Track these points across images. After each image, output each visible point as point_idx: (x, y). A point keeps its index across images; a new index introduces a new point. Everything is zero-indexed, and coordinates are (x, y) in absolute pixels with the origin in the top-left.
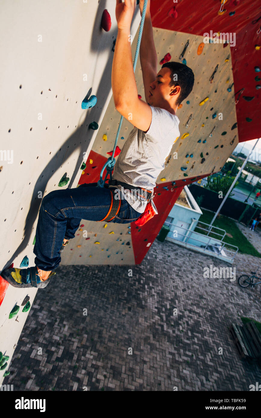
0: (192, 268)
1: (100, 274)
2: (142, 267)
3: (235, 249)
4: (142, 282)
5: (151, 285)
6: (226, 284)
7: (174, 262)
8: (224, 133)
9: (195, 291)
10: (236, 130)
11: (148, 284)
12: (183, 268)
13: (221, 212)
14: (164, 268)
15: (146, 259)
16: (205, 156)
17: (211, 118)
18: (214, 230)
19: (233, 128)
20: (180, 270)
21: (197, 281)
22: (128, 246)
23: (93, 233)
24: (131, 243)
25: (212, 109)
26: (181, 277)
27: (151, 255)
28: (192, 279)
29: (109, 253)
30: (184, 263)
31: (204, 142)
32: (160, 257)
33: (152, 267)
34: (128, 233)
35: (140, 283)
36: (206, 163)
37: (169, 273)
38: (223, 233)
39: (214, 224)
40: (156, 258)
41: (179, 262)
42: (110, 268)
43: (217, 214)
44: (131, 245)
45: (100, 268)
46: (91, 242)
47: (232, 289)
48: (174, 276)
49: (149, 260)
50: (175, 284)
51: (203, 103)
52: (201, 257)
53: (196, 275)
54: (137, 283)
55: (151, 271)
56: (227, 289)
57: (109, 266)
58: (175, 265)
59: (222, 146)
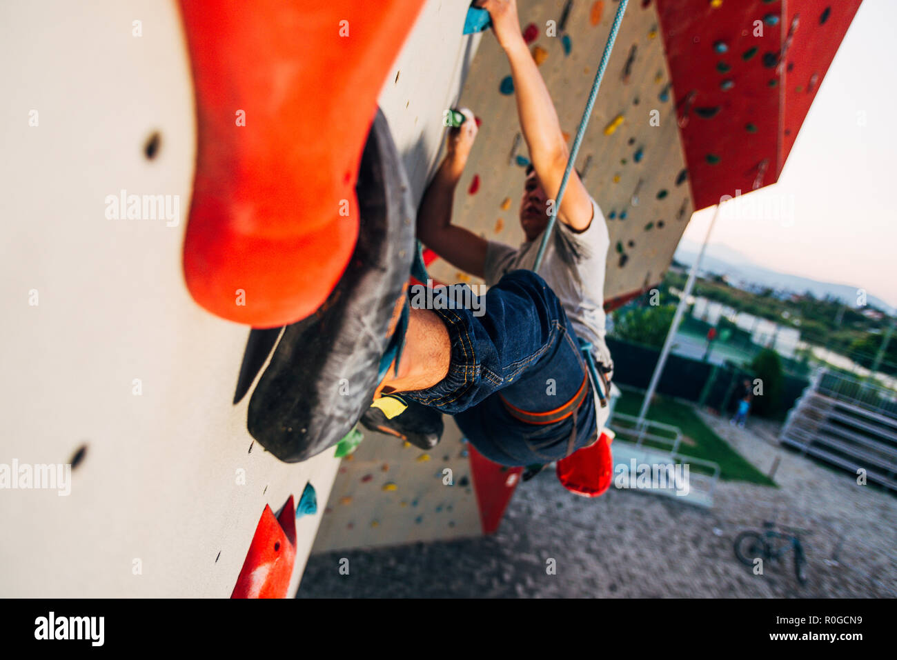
0: (621, 527)
1: (403, 569)
2: (501, 538)
3: (710, 471)
4: (507, 577)
5: (530, 582)
6: (710, 562)
7: (575, 517)
8: (662, 195)
9: (639, 587)
10: (686, 185)
11: (523, 582)
12: (599, 531)
13: (659, 389)
14: (554, 535)
15: (508, 517)
16: (627, 250)
17: (631, 162)
18: (651, 430)
19: (680, 180)
20: (591, 537)
21: (638, 561)
22: (463, 489)
23: (379, 463)
24: (471, 478)
25: (632, 141)
26: (598, 555)
27: (518, 508)
28: (625, 557)
29: (419, 510)
30: (598, 518)
31: (622, 216)
32: (539, 509)
33: (524, 537)
34: (461, 455)
35: (502, 581)
36: (630, 264)
37: (568, 547)
38: (671, 435)
39: (649, 416)
40: (530, 512)
41: (586, 516)
42: (425, 550)
43: (650, 394)
44: (471, 486)
45: (401, 553)
46: (374, 486)
47: (727, 572)
48: (581, 554)
49: (513, 521)
50: (588, 574)
51: (612, 129)
52: (634, 498)
53: (633, 545)
54: (495, 582)
55: (523, 546)
56: (715, 573)
57: (420, 545)
58: (579, 525)
59: (661, 224)
